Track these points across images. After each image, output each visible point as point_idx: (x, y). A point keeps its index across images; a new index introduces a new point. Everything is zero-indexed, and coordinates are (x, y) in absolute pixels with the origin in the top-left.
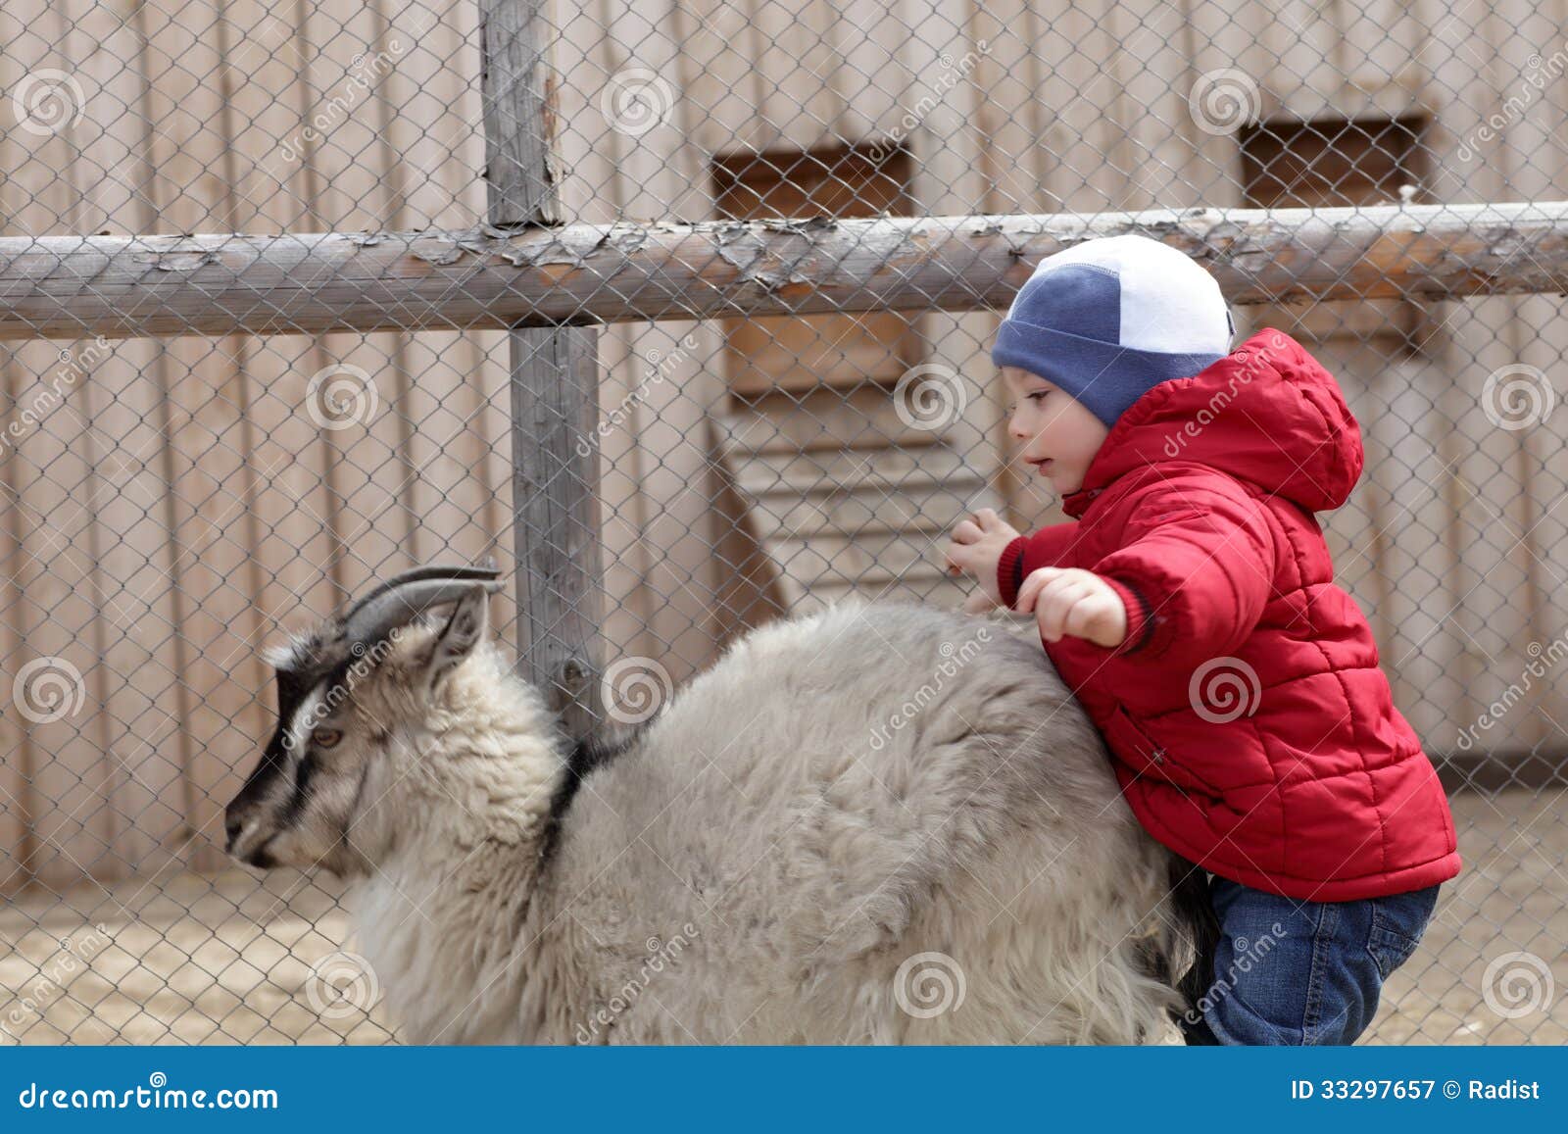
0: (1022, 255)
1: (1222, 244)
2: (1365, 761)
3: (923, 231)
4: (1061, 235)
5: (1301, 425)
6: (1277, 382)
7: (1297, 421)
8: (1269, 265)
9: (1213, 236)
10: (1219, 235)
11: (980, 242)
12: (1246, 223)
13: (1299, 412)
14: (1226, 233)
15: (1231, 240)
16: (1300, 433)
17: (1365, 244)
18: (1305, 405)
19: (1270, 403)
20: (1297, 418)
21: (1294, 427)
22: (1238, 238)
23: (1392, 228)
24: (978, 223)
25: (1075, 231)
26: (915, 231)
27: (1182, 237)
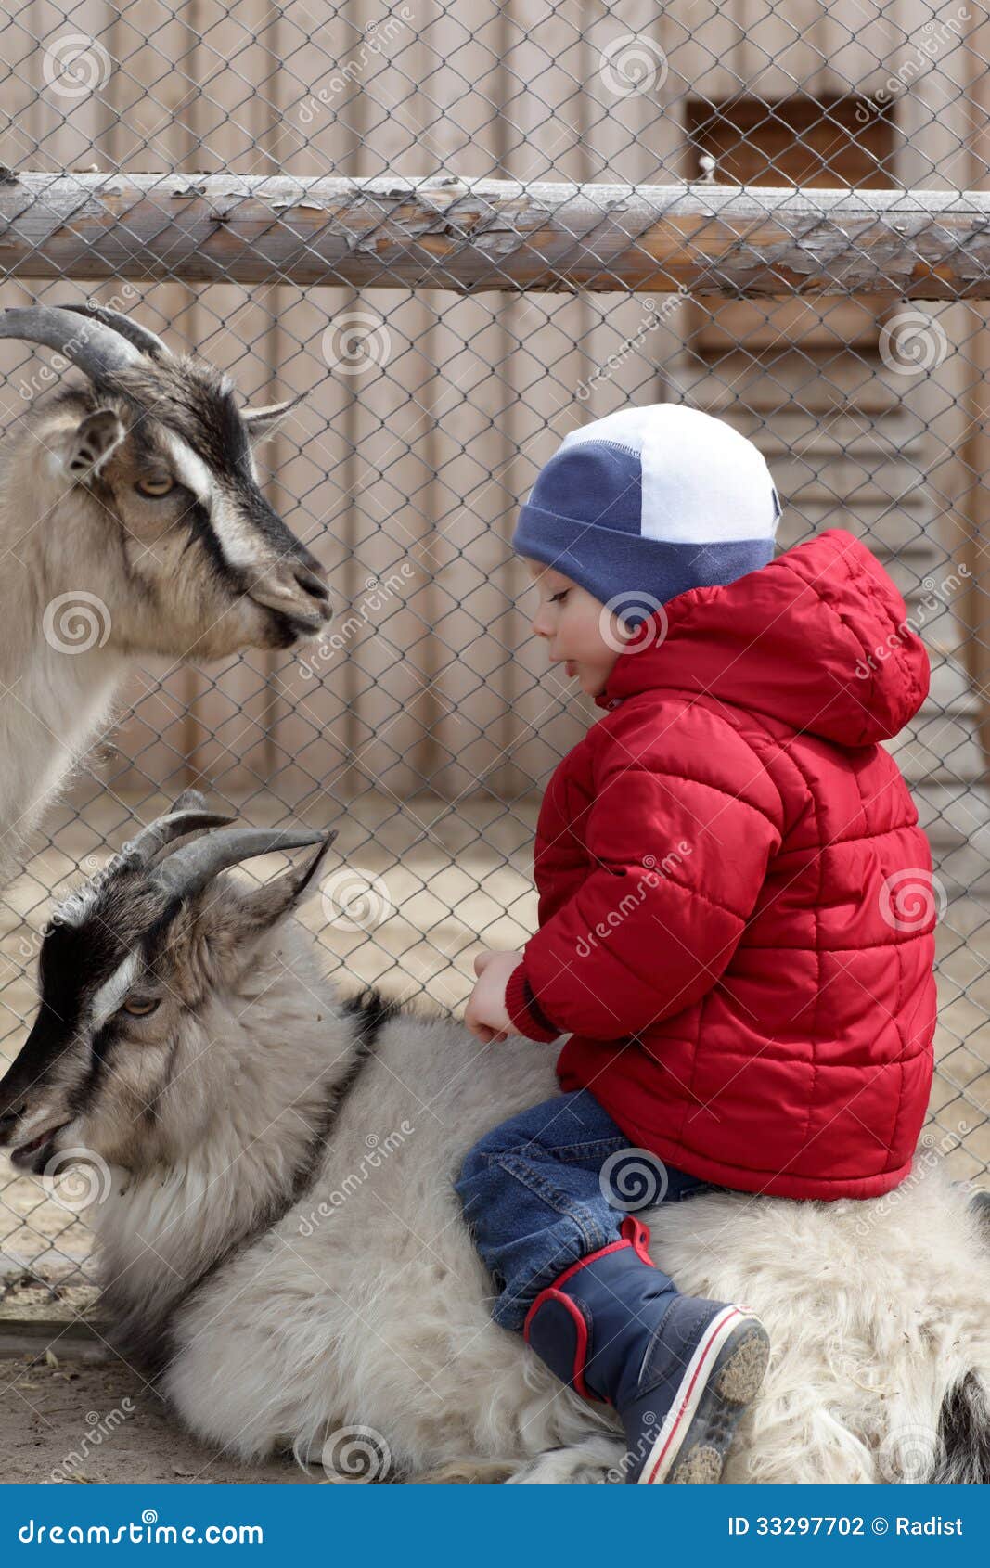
0: (226, 222)
1: (466, 219)
2: (815, 1053)
3: (116, 189)
4: (276, 200)
5: (832, 656)
6: (812, 604)
7: (830, 651)
8: (520, 249)
9: (456, 210)
10: (463, 210)
11: (180, 205)
12: (498, 196)
13: (832, 640)
14: (471, 208)
15: (476, 216)
16: (830, 664)
17: (641, 229)
18: (840, 632)
19: (798, 627)
20: (829, 647)
21: (823, 658)
22: (485, 214)
23: (679, 211)
24: (180, 182)
25: (295, 198)
26: (107, 188)
27: (419, 209)
